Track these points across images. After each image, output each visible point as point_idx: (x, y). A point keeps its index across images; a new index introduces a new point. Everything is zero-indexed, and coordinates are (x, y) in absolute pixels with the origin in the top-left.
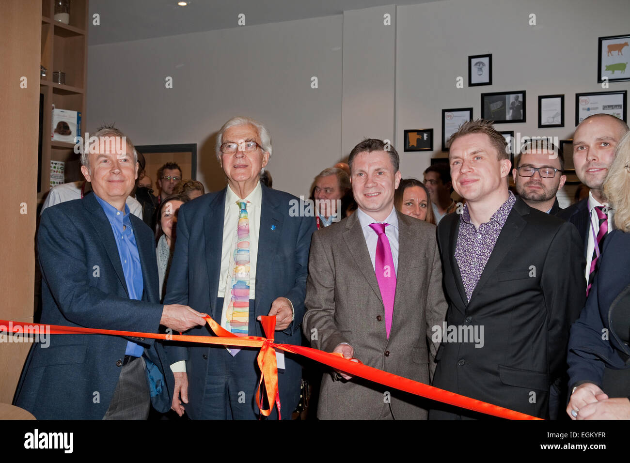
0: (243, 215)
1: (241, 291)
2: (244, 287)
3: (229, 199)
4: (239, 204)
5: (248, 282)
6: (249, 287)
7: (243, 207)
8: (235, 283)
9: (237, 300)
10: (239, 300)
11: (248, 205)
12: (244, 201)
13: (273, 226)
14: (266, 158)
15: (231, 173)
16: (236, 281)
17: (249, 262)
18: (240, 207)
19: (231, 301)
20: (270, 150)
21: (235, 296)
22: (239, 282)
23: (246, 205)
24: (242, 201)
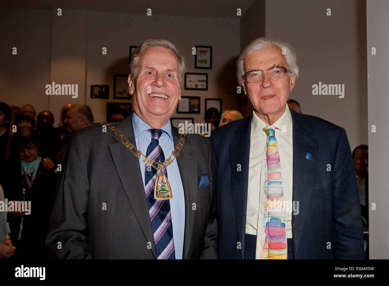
0: (272, 142)
1: (276, 230)
2: (279, 225)
3: (256, 126)
4: (267, 131)
5: (282, 219)
6: (284, 224)
7: (270, 135)
8: (267, 220)
9: (272, 241)
10: (275, 241)
11: (276, 131)
12: (272, 127)
13: (308, 154)
14: (293, 80)
15: (258, 104)
16: (269, 218)
17: (283, 195)
18: (268, 134)
19: (266, 241)
20: (296, 71)
21: (270, 236)
22: (273, 219)
23: (274, 131)
24: (270, 127)
